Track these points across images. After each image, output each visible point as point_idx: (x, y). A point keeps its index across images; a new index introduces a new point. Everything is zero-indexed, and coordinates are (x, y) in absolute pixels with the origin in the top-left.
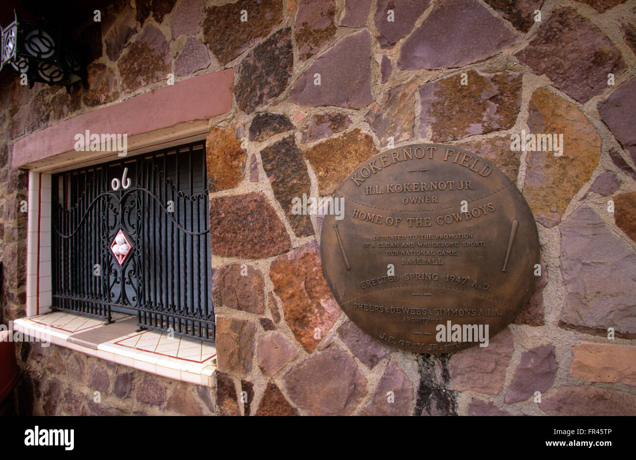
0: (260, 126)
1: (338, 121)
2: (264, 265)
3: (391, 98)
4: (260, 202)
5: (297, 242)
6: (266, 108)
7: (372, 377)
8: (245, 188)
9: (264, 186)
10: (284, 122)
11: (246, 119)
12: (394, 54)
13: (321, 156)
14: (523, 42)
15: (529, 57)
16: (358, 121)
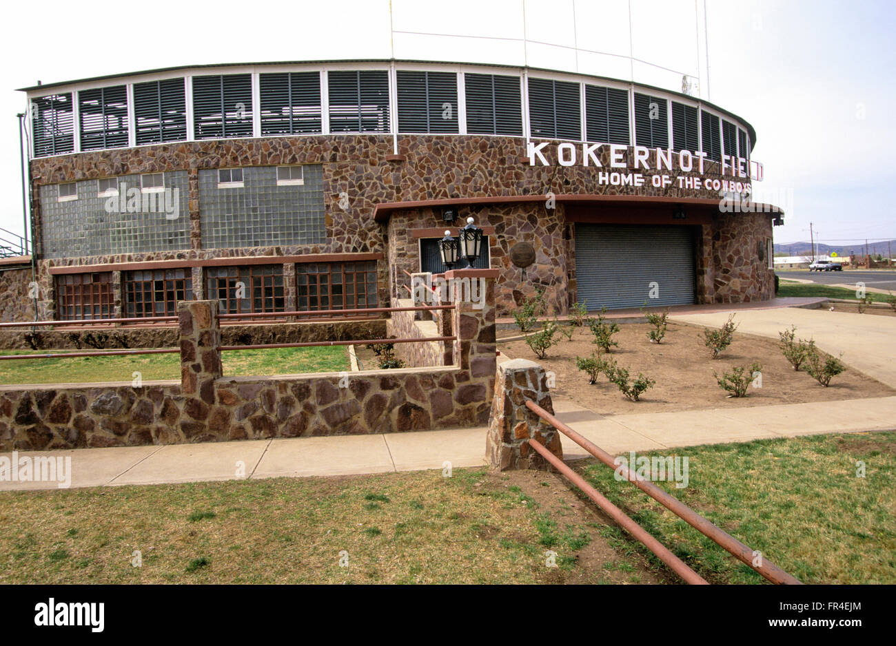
0: (499, 237)
1: (512, 238)
2: (500, 258)
3: (519, 235)
4: (500, 249)
5: (506, 254)
6: (501, 234)
7: (516, 272)
8: (497, 246)
9: (501, 246)
10: (503, 237)
11: (497, 236)
12: (519, 229)
13: (510, 242)
14: (534, 230)
15: (535, 232)
16: (514, 238)
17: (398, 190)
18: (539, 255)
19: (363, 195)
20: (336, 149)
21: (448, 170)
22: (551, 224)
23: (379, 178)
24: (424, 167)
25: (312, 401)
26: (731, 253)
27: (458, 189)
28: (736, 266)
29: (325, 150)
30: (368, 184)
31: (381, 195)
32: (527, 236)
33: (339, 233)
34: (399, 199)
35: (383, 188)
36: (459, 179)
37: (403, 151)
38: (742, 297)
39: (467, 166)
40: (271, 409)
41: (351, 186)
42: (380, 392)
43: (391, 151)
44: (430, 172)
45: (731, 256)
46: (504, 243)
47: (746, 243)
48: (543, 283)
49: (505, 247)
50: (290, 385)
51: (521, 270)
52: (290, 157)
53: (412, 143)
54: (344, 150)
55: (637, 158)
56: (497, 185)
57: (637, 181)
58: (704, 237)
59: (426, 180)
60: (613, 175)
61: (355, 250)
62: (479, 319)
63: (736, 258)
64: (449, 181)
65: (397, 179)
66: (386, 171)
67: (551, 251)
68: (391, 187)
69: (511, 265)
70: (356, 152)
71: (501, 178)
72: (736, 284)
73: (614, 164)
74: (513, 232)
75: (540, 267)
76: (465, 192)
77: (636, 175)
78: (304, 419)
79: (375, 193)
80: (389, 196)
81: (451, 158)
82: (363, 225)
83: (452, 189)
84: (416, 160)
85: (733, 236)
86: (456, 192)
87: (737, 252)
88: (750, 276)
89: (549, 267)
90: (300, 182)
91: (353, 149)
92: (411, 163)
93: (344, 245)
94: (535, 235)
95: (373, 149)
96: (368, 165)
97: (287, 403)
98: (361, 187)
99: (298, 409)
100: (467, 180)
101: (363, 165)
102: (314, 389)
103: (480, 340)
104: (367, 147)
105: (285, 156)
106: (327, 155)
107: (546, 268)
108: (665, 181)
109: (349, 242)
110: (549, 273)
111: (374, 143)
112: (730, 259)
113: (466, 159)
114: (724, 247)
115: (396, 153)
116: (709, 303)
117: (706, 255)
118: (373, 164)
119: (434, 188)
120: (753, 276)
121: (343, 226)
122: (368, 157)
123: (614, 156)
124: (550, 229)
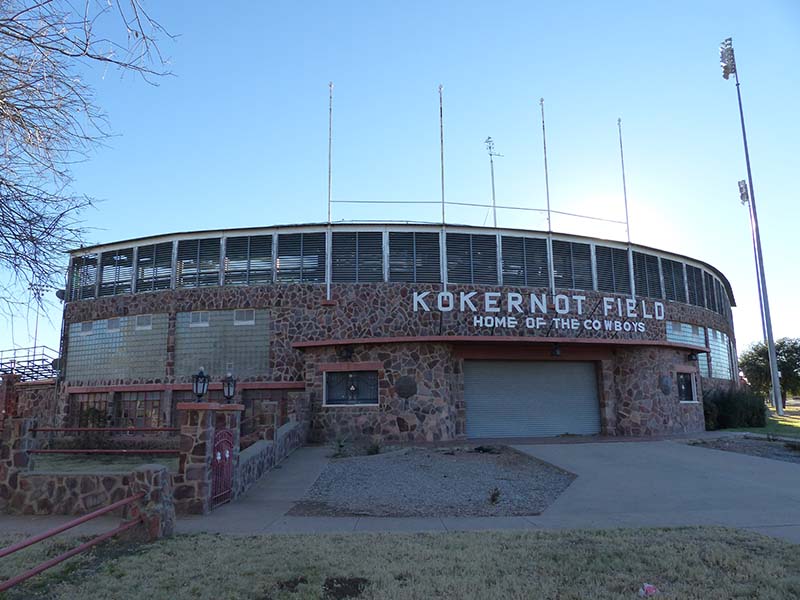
1: (397, 372)
3: (403, 370)
4: (387, 381)
5: (392, 386)
6: (388, 369)
7: (400, 401)
8: (385, 379)
9: (388, 379)
10: (390, 371)
11: (385, 370)
12: (404, 365)
13: (395, 375)
14: (417, 365)
15: (417, 367)
16: (399, 372)
17: (329, 330)
18: (420, 387)
19: (300, 333)
20: (280, 296)
21: (372, 312)
22: (432, 360)
23: (314, 320)
24: (352, 309)
25: (77, 490)
26: (630, 387)
27: (380, 328)
28: (635, 399)
29: (272, 297)
30: (305, 324)
31: (315, 333)
32: (410, 371)
33: (279, 364)
34: (330, 337)
35: (317, 328)
36: (381, 320)
37: (335, 297)
38: (643, 430)
39: (389, 309)
40: (51, 494)
41: (291, 325)
42: (122, 486)
43: (325, 298)
44: (356, 313)
45: (630, 390)
46: (390, 376)
47: (645, 378)
48: (423, 411)
49: (391, 380)
50: (65, 478)
51: (404, 400)
52: (244, 303)
53: (342, 290)
54: (287, 297)
55: (511, 303)
56: (416, 324)
57: (512, 323)
58: (604, 371)
59: (353, 321)
60: (487, 318)
61: (291, 379)
62: (194, 438)
63: (635, 392)
64: (373, 322)
65: (328, 320)
66: (321, 313)
67: (432, 384)
68: (323, 327)
69: (396, 396)
70: (297, 298)
71: (420, 319)
72: (636, 417)
73: (488, 309)
74: (398, 367)
75: (421, 398)
76: (387, 330)
77: (509, 318)
78: (70, 502)
79: (310, 332)
80: (322, 334)
81: (375, 302)
82: (299, 359)
83: (376, 329)
84: (345, 304)
85: (632, 371)
86: (379, 330)
87: (636, 386)
88: (650, 409)
89: (429, 398)
90: (252, 322)
91: (294, 295)
92: (341, 307)
93: (283, 375)
94: (418, 370)
95: (310, 295)
96: (306, 308)
97: (62, 490)
98: (299, 327)
99: (68, 495)
100: (389, 321)
101: (301, 309)
102: (79, 481)
103: (193, 453)
104: (305, 294)
105: (241, 302)
106: (273, 301)
107: (426, 399)
108: (540, 322)
109: (287, 372)
110: (429, 403)
111: (311, 291)
112: (630, 393)
113: (389, 303)
114: (624, 381)
115: (328, 298)
116: (611, 434)
117: (606, 389)
118: (309, 308)
119: (359, 328)
120: (653, 409)
121: (283, 358)
122: (306, 302)
123: (488, 302)
124: (431, 365)
